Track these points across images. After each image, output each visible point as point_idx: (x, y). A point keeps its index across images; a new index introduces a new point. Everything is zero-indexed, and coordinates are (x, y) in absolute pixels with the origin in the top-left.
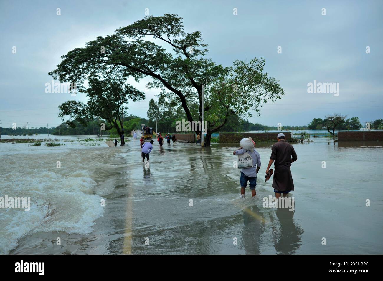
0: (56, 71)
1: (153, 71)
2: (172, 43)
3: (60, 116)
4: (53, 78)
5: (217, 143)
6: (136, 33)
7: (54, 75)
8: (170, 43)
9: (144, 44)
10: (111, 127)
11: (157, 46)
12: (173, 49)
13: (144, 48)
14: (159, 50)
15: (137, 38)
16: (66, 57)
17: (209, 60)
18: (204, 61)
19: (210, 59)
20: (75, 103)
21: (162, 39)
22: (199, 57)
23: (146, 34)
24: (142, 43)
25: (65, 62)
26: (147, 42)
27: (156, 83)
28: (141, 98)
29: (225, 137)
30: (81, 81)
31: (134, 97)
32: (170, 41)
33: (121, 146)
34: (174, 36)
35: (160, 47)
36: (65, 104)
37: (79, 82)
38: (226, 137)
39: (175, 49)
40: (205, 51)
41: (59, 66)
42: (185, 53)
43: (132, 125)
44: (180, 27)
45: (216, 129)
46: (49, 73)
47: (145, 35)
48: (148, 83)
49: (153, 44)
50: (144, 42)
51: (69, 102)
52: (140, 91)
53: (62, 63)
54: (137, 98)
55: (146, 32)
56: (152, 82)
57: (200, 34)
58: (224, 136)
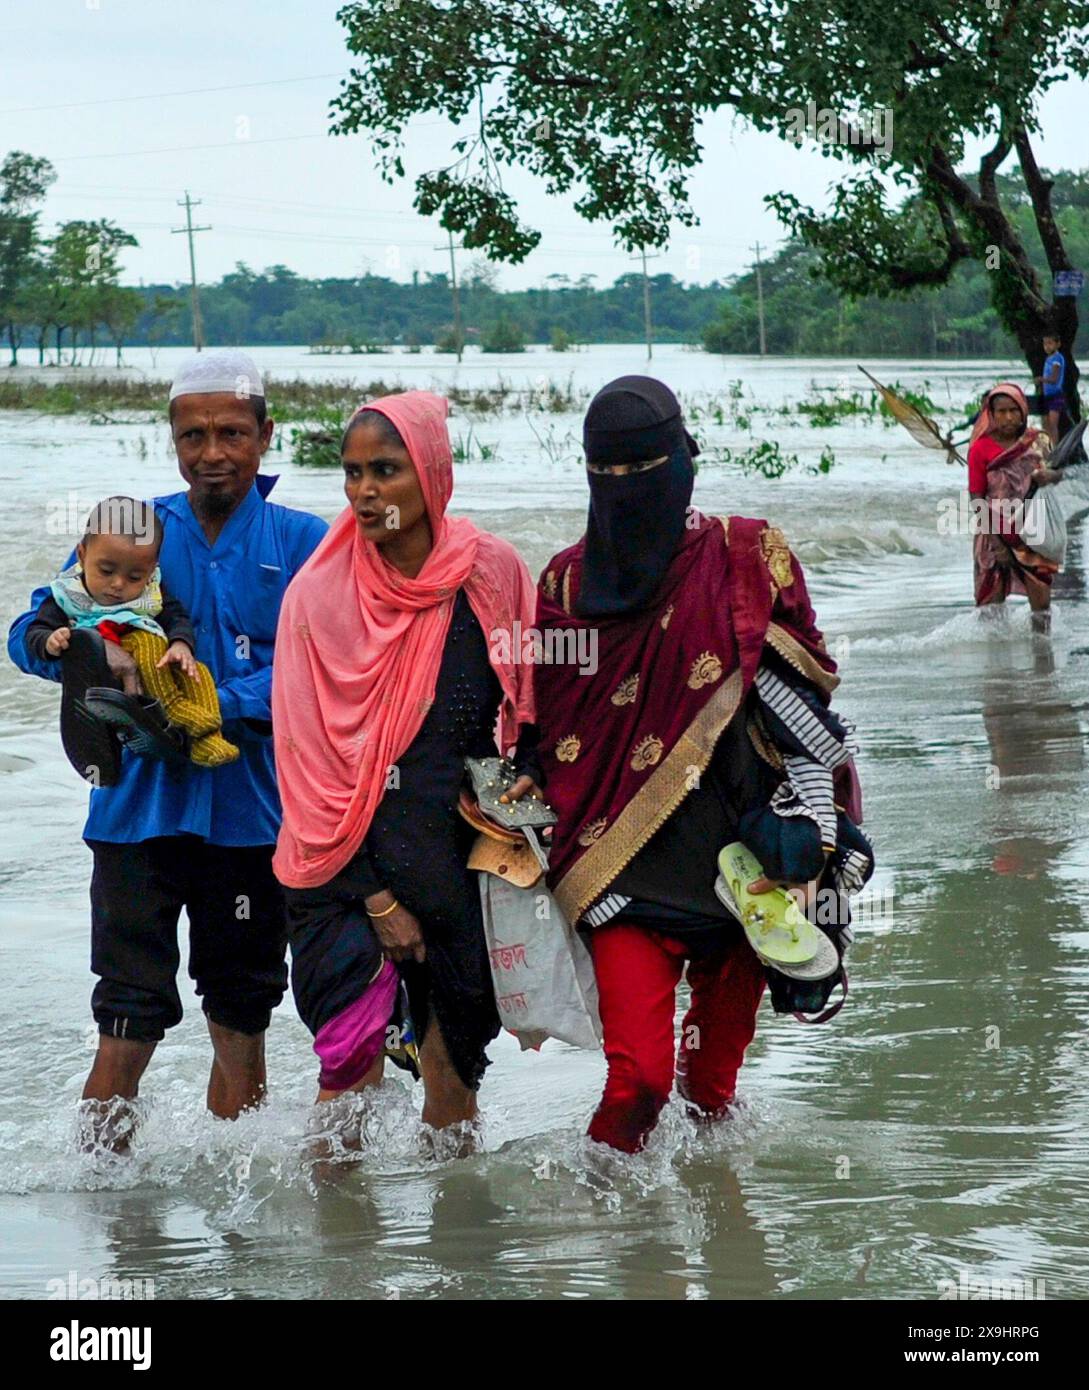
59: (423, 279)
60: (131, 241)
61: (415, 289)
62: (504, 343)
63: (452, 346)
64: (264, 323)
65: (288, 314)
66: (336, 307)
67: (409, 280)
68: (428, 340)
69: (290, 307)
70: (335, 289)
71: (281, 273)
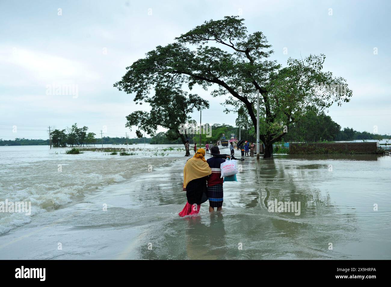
0: (120, 82)
1: (218, 78)
2: (234, 47)
3: (127, 126)
4: (118, 90)
5: (286, 154)
6: (198, 39)
7: (118, 86)
8: (233, 47)
9: (209, 50)
10: (177, 137)
11: (223, 51)
12: (234, 53)
13: (210, 54)
14: (225, 56)
15: (200, 44)
16: (131, 68)
17: (274, 63)
18: (269, 63)
19: (275, 61)
20: (141, 113)
21: (224, 43)
22: (263, 59)
23: (208, 39)
24: (207, 49)
25: (129, 73)
26: (212, 48)
27: (222, 90)
28: (205, 107)
29: (295, 148)
30: (147, 92)
31: (198, 106)
32: (232, 45)
33: (185, 156)
34: (238, 40)
35: (226, 52)
36: (133, 114)
37: (145, 92)
38: (297, 148)
39: (236, 53)
40: (270, 53)
41: (124, 77)
42: (248, 57)
43: (218, 134)
44: (244, 29)
45: (277, 139)
46: (114, 85)
47: (208, 41)
48: (213, 91)
49: (218, 49)
50: (209, 48)
51: (137, 112)
52: (204, 99)
53: (126, 75)
54: (201, 106)
55: (208, 38)
56: (218, 89)
57: (262, 34)
58: (295, 146)
59: (122, 138)
60: (95, 135)
61: (121, 139)
62: (131, 144)
63: (126, 144)
64: (107, 142)
65: (109, 141)
66: (114, 140)
67: (121, 138)
68: (123, 144)
69: (109, 140)
70: (114, 139)
71: (108, 137)
